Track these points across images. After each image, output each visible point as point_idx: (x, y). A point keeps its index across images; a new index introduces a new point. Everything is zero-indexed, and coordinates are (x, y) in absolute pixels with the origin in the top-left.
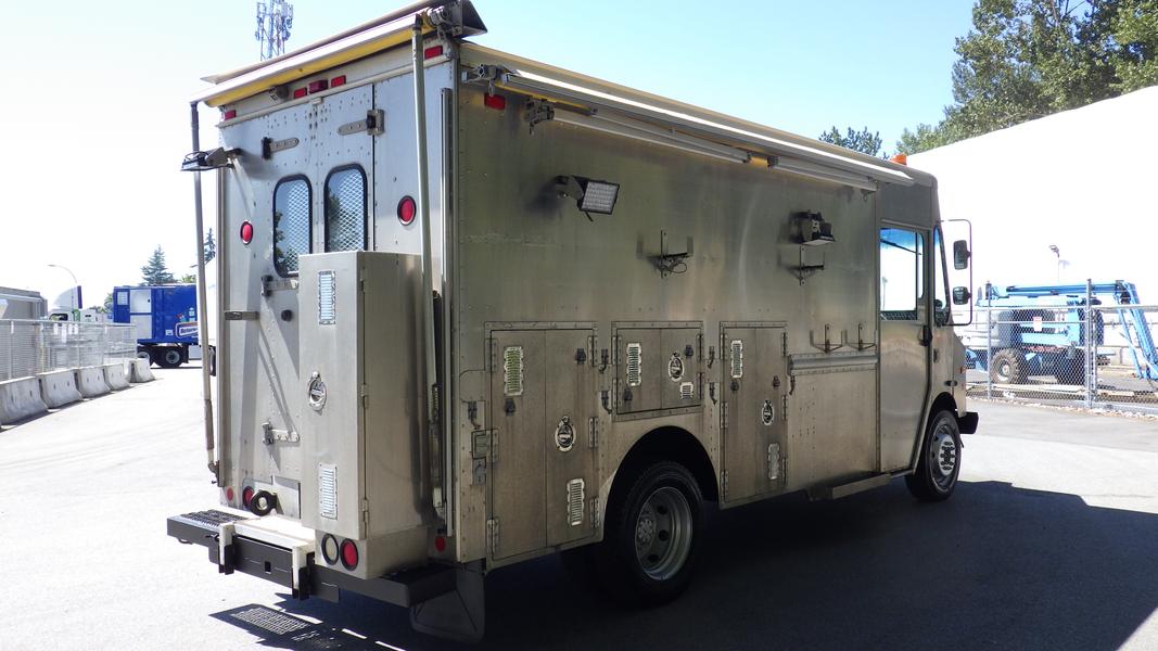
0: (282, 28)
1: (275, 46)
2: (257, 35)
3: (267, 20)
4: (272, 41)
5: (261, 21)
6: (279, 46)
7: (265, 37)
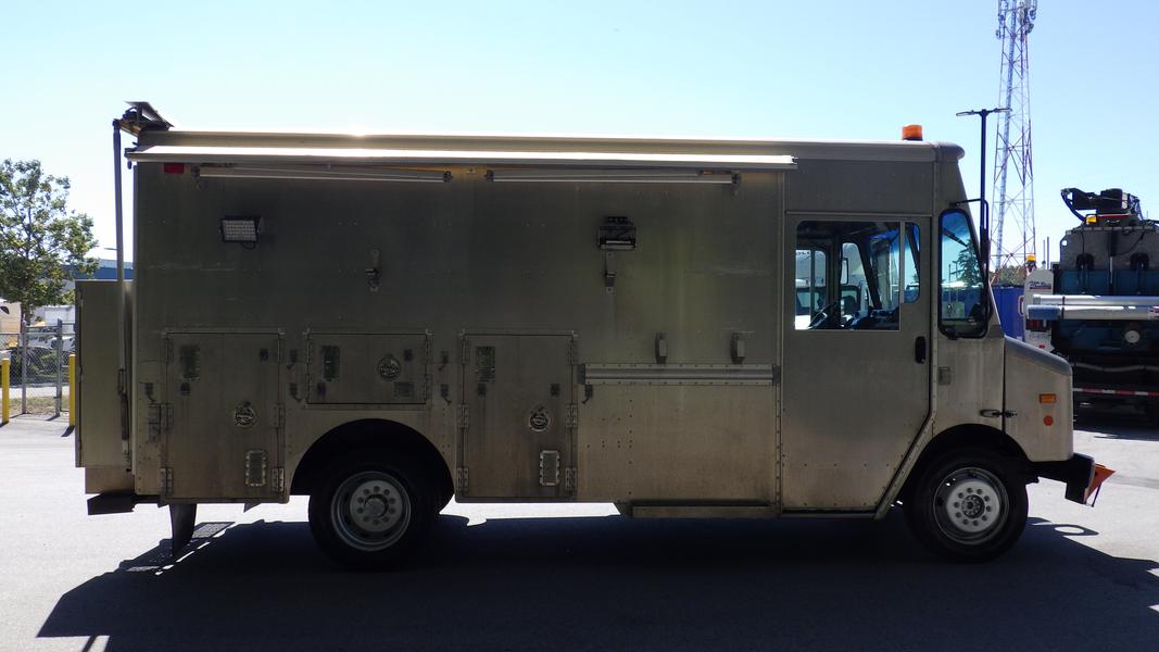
0: (1024, 21)
1: (1018, 42)
2: (998, 33)
3: (1009, 16)
4: (1013, 36)
5: (1002, 18)
6: (1022, 41)
7: (1007, 34)
